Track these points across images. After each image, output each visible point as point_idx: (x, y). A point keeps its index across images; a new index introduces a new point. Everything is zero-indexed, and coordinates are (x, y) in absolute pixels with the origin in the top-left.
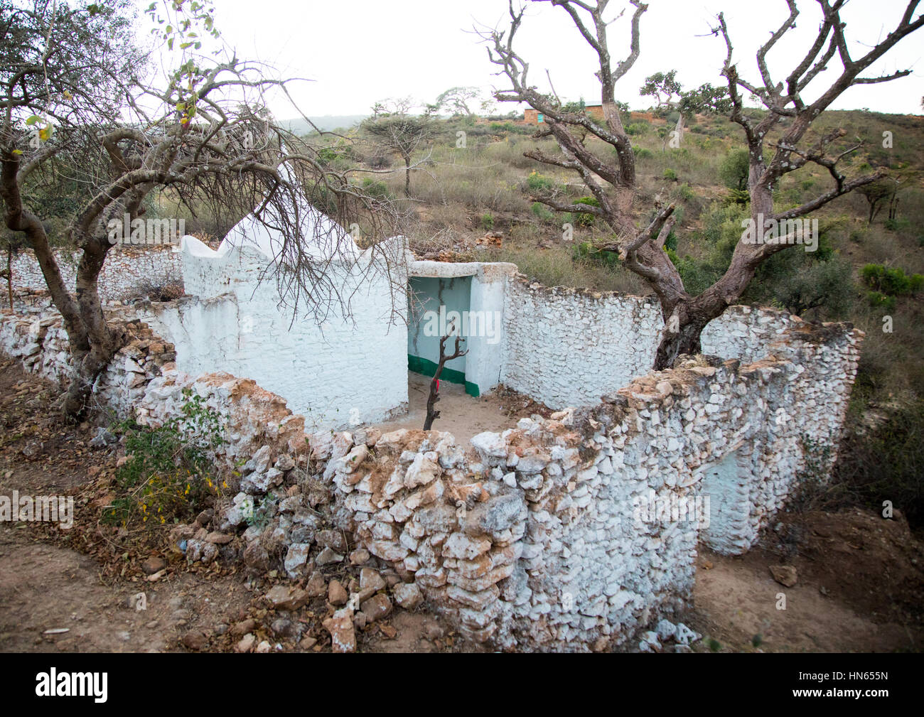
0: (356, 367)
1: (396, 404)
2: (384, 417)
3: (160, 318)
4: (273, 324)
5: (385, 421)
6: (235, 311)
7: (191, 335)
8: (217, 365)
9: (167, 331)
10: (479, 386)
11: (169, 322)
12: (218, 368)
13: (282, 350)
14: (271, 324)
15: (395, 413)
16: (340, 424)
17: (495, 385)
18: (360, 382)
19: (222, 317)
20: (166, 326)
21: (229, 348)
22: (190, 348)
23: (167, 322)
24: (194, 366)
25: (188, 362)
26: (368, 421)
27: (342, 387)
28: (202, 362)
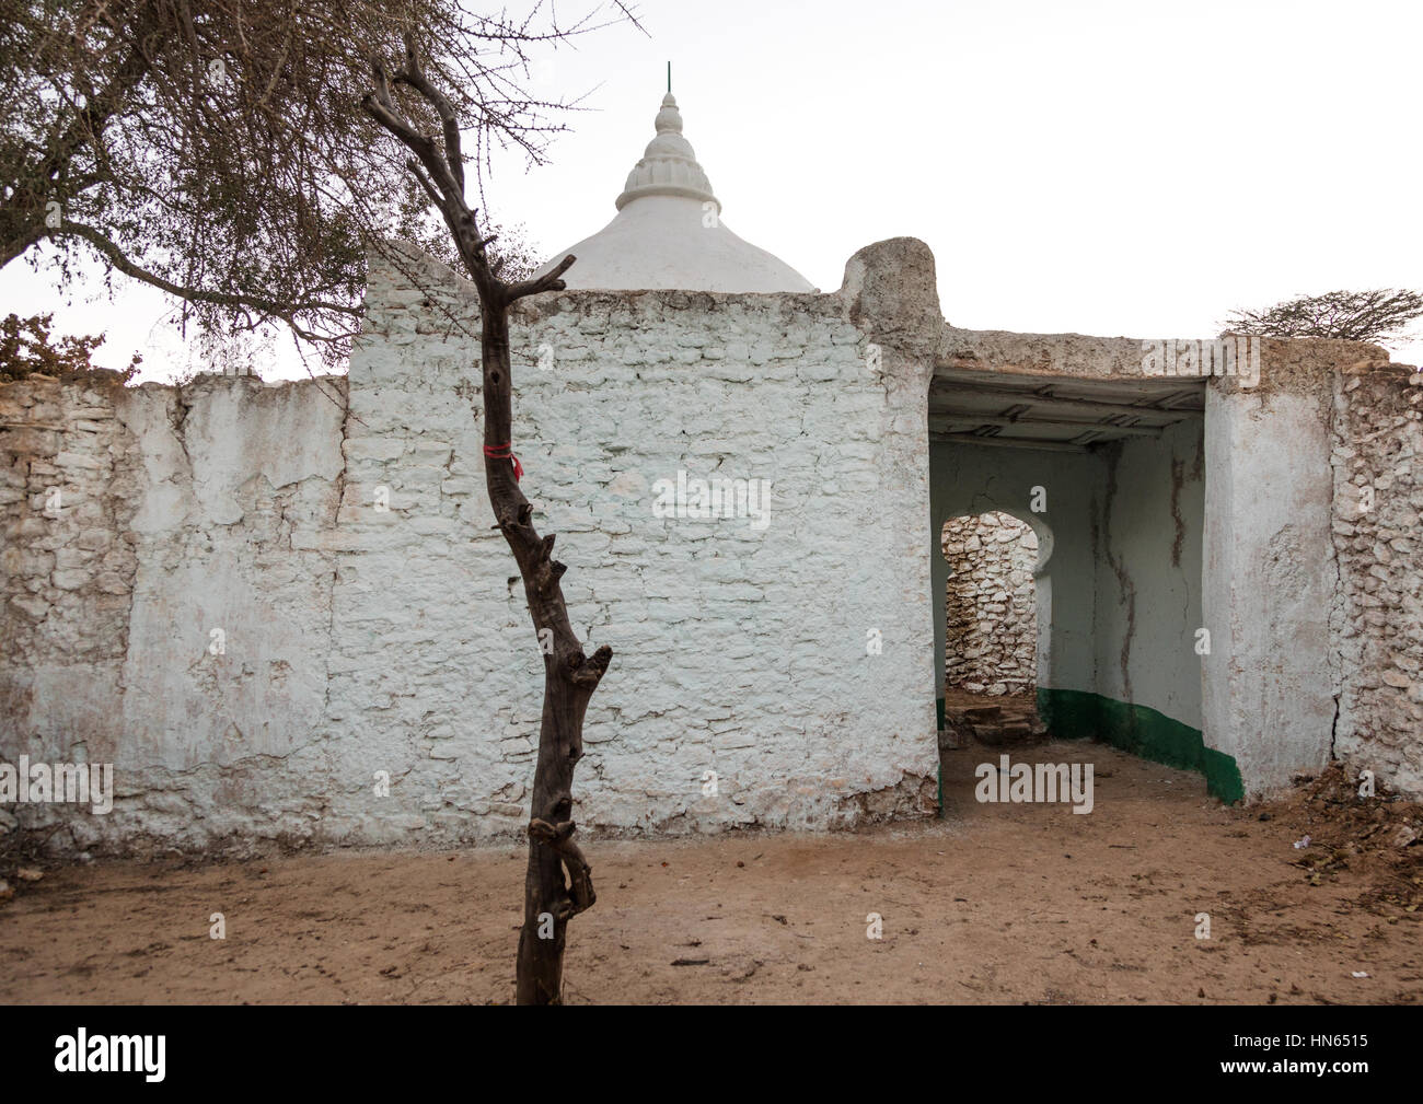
0: (729, 624)
1: (882, 772)
2: (834, 813)
3: (121, 414)
4: (452, 458)
5: (837, 827)
6: (337, 412)
7: (197, 465)
8: (264, 559)
9: (133, 449)
10: (1240, 763)
11: (143, 425)
12: (264, 567)
13: (473, 540)
14: (446, 457)
15: (884, 806)
16: (665, 811)
17: (1317, 766)
18: (747, 679)
19: (298, 424)
20: (134, 437)
21: (305, 514)
22: (188, 499)
23: (138, 425)
24: (191, 552)
25: (177, 539)
26: (775, 816)
27: (678, 685)
28: (218, 544)
